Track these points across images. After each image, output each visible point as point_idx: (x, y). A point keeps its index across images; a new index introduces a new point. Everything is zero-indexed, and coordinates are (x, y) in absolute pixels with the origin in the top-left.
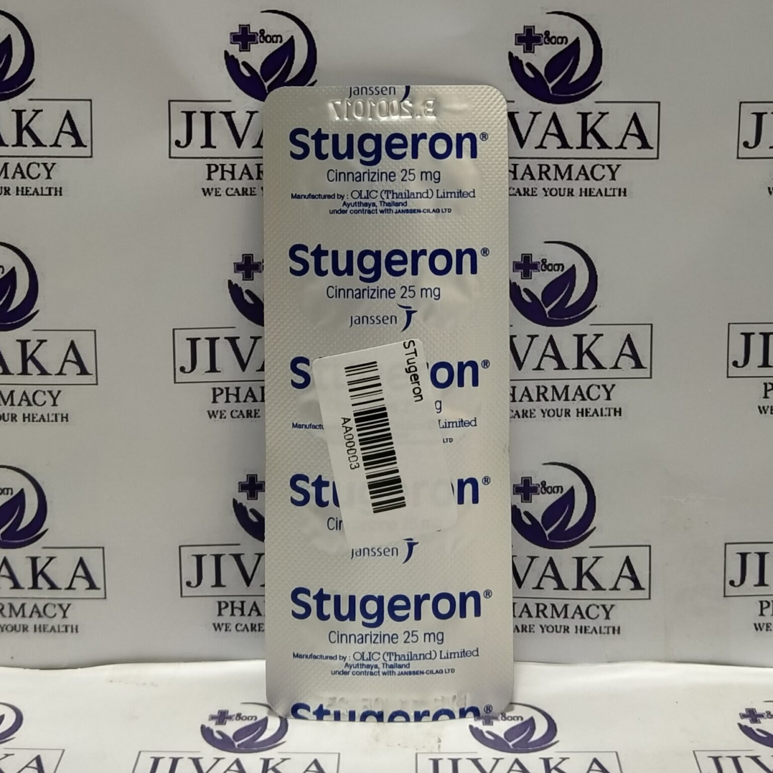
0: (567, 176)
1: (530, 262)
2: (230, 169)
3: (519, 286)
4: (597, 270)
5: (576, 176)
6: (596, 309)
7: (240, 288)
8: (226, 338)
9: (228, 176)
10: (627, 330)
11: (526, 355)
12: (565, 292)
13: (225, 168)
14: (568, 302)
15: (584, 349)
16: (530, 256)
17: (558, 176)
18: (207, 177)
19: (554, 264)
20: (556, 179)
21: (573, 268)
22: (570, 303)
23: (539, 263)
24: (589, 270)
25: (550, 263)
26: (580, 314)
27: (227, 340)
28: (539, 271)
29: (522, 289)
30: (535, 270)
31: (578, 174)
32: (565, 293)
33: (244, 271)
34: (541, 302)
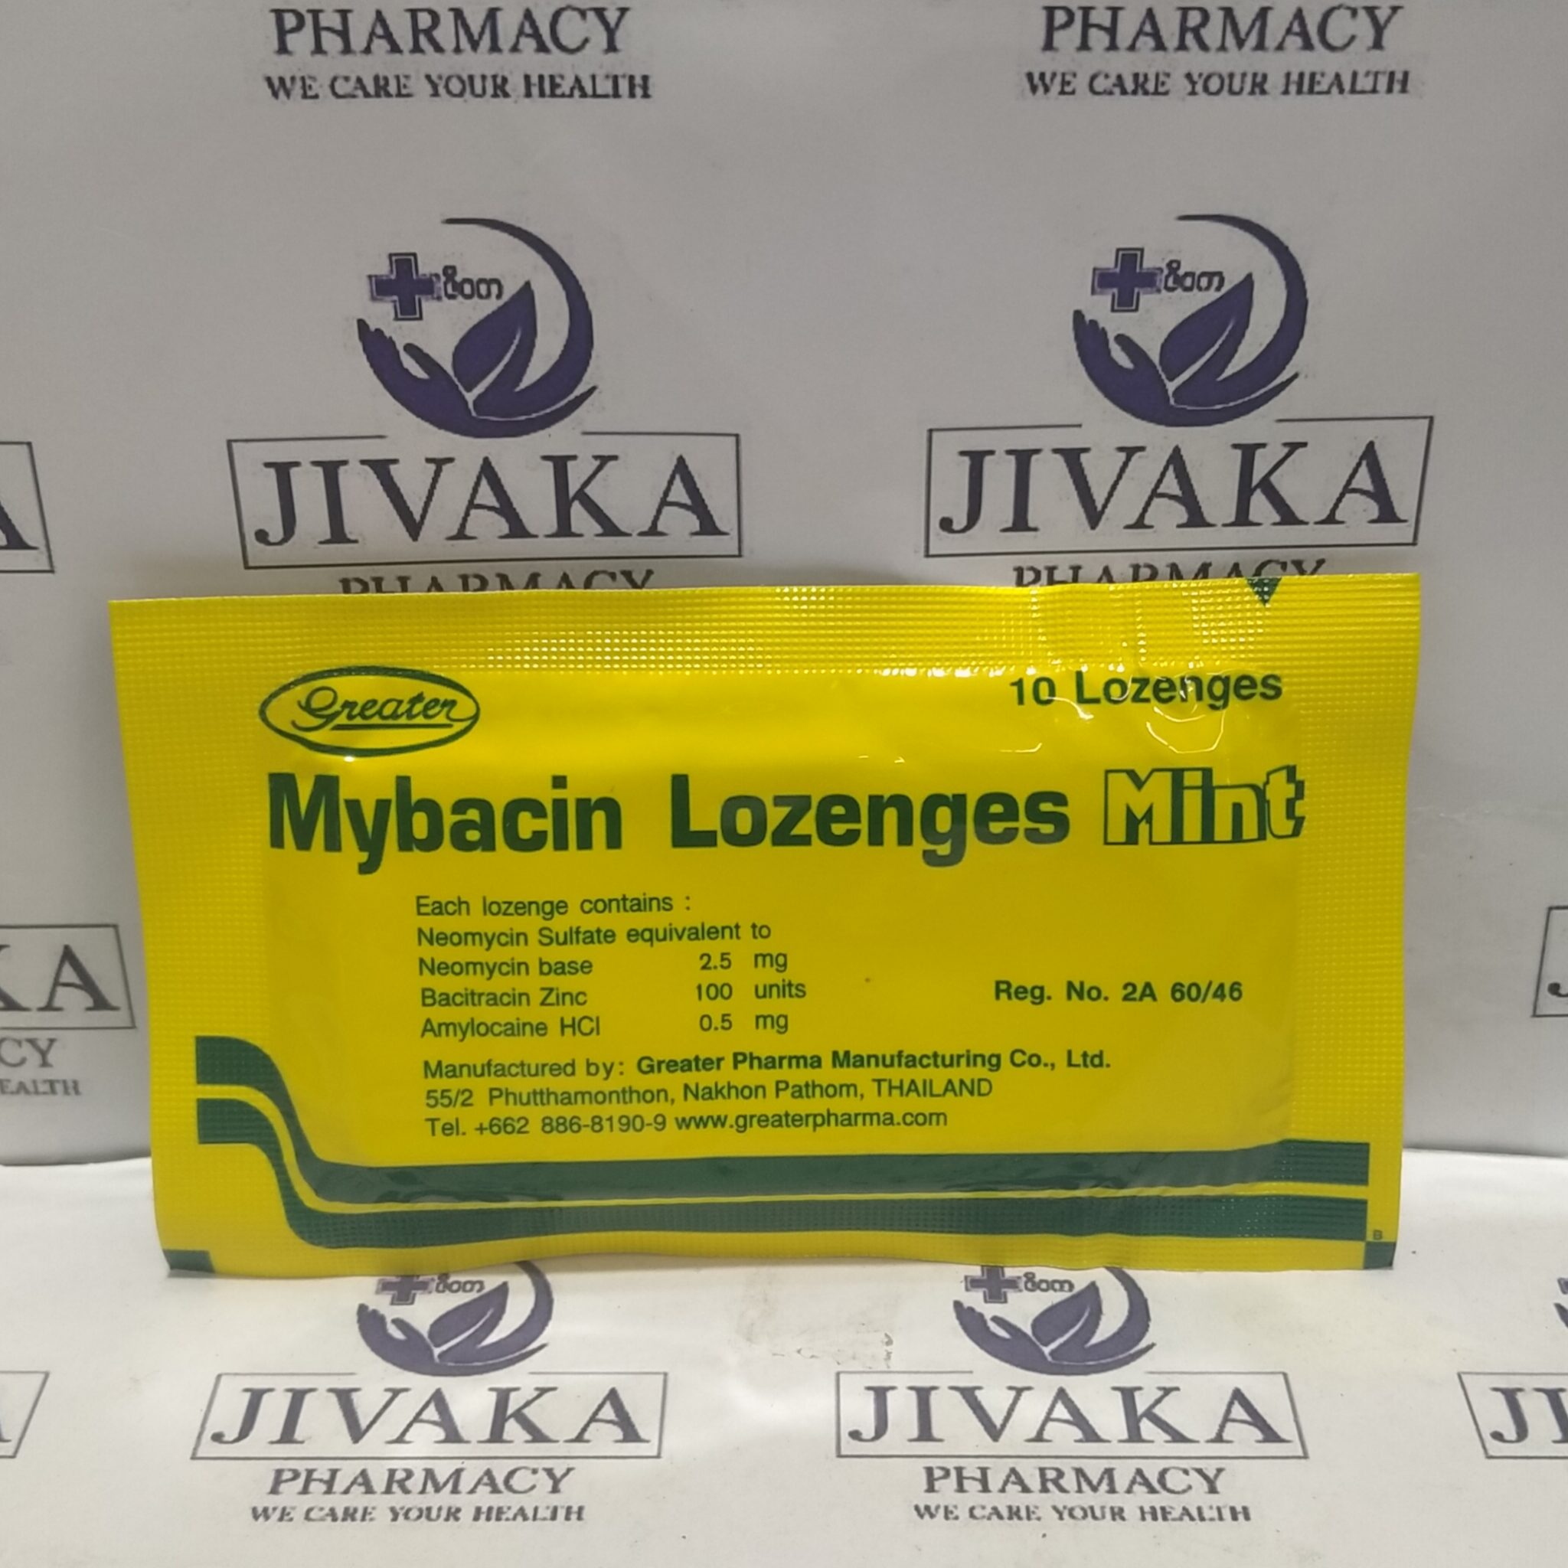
0: (1252, 40)
1: (1138, 270)
2: (336, 22)
3: (1103, 329)
4: (1308, 286)
5: (1279, 39)
6: (1295, 382)
7: (391, 338)
8: (363, 462)
9: (331, 42)
10: (1366, 432)
11: (1110, 495)
12: (1220, 342)
13: (324, 21)
14: (1225, 366)
15: (1257, 478)
16: (1139, 253)
17: (1230, 41)
18: (275, 45)
19: (1198, 273)
20: (1223, 48)
21: (1248, 282)
22: (1230, 371)
23: (1161, 270)
24: (1289, 286)
25: (1189, 270)
26: (1253, 396)
27: (367, 468)
28: (1159, 291)
29: (1111, 336)
30: (1149, 289)
31: (1283, 32)
32: (1221, 345)
33: (395, 298)
34: (1159, 368)
